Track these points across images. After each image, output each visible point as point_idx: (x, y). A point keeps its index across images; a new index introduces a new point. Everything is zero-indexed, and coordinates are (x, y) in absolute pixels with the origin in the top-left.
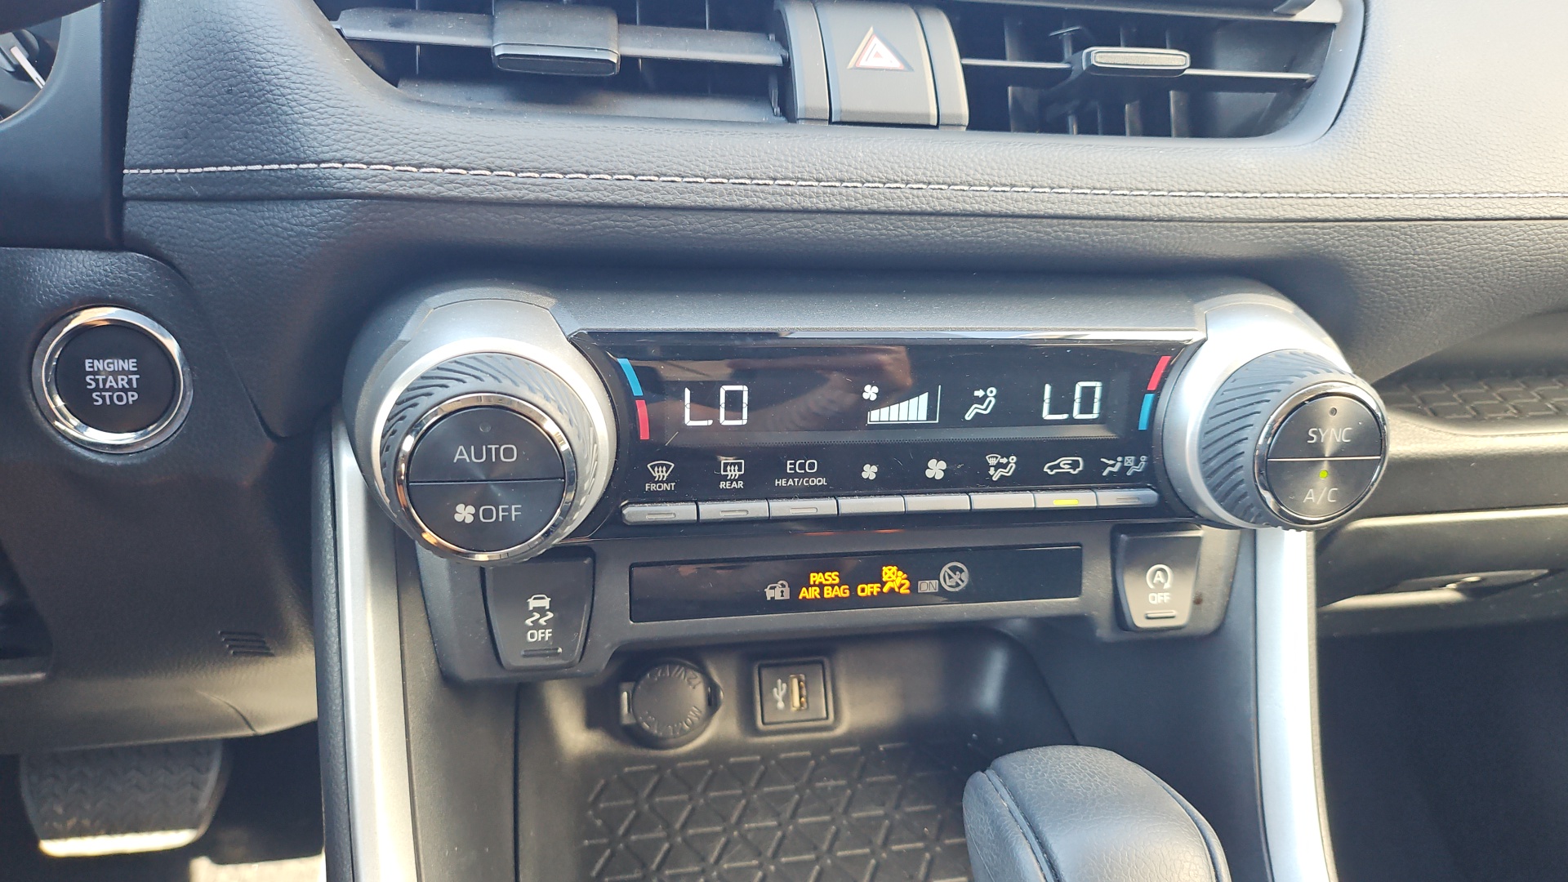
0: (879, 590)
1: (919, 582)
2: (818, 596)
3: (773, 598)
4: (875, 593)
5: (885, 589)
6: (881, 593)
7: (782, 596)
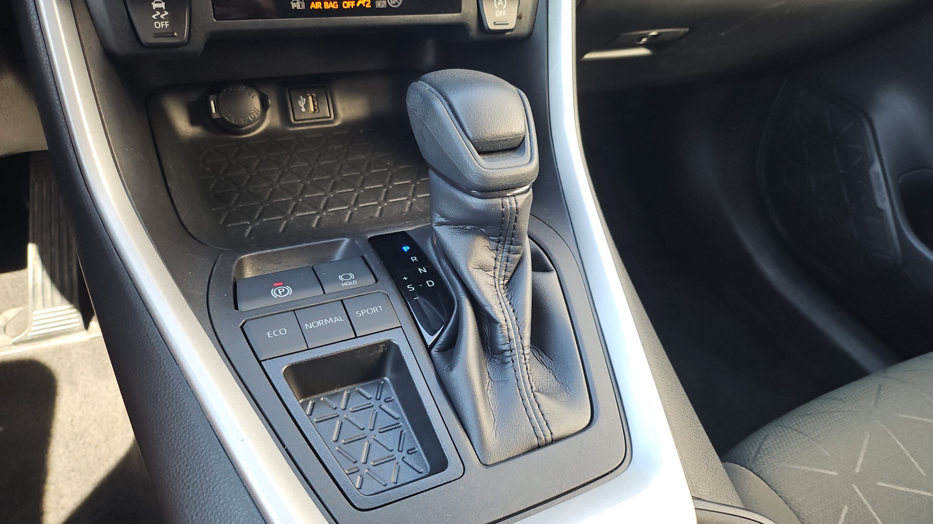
0: (354, 5)
1: (376, 2)
2: (321, 8)
3: (295, 8)
4: (352, 7)
5: (358, 5)
6: (355, 6)
7: (301, 7)
